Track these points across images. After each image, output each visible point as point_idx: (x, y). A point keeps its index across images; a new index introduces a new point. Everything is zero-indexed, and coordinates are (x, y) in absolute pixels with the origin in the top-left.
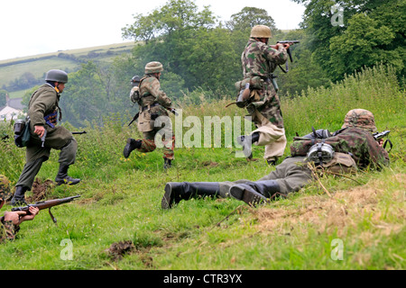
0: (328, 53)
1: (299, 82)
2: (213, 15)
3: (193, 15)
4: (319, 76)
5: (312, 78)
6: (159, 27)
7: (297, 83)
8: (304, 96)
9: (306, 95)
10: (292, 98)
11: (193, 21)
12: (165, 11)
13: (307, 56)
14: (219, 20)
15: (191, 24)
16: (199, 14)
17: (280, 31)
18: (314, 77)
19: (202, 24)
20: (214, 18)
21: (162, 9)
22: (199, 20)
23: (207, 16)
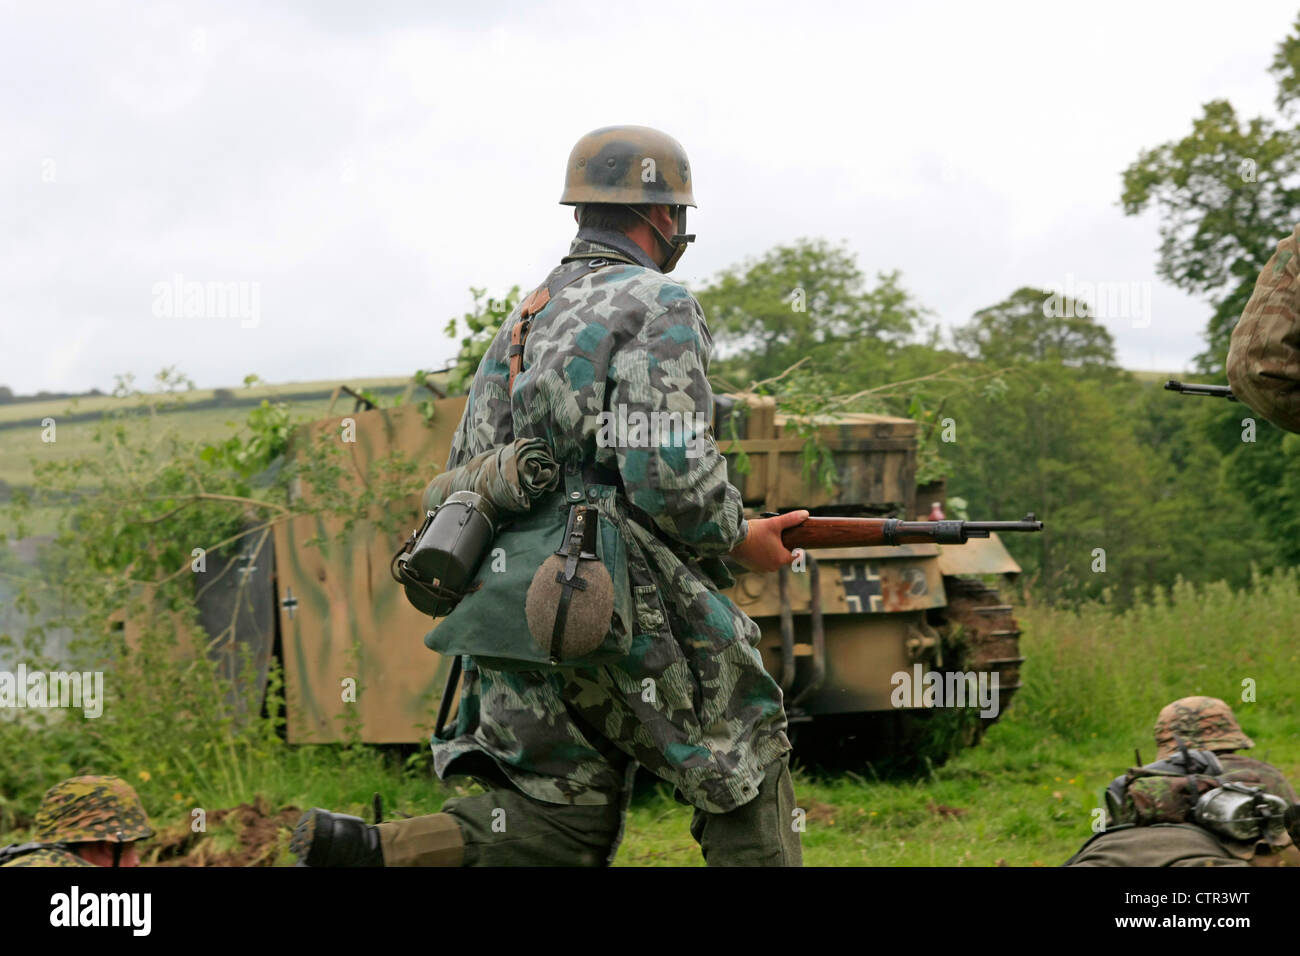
0: (1278, 462)
1: (1176, 546)
2: (909, 305)
3: (847, 301)
4: (1244, 534)
5: (1222, 537)
6: (737, 330)
7: (1168, 550)
8: (1161, 608)
9: (1171, 604)
10: (1120, 611)
11: (845, 318)
12: (759, 278)
13: (1210, 463)
14: (932, 321)
15: (840, 329)
16: (866, 298)
17: (1129, 377)
18: (1228, 533)
19: (873, 330)
20: (913, 313)
21: (750, 275)
22: (863, 317)
23: (891, 305)
